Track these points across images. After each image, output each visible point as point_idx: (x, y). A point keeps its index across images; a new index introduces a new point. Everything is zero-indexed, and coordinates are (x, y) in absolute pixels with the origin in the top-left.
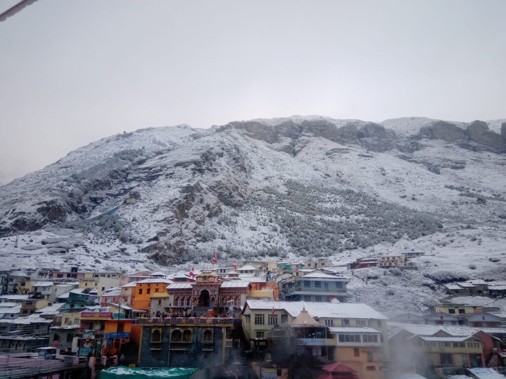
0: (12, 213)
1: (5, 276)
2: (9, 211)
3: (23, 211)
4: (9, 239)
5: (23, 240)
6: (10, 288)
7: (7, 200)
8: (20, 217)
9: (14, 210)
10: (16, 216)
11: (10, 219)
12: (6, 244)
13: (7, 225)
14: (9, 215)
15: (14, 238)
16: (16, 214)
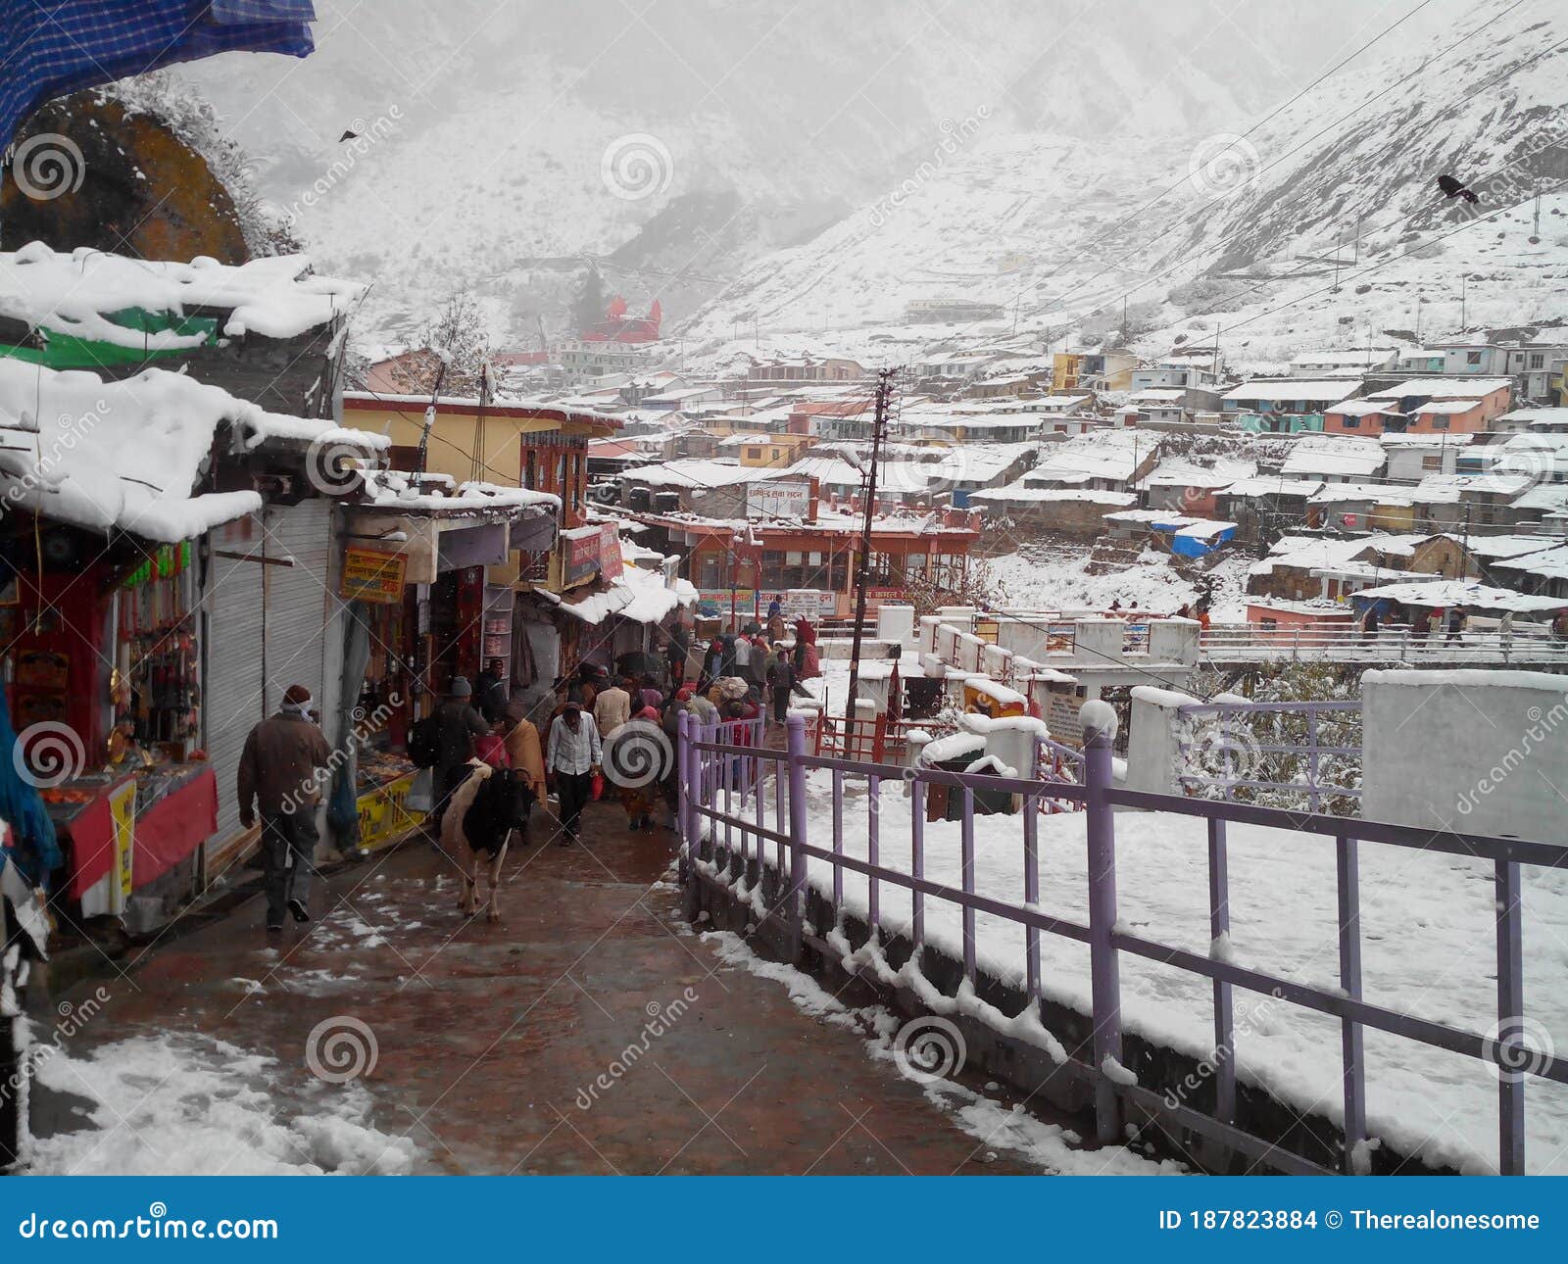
0: (1504, 117)
1: (1515, 344)
2: (1493, 113)
3: (1544, 103)
4: (1508, 215)
5: (1556, 212)
6: (1537, 388)
7: (1481, 73)
8: (1533, 126)
9: (1510, 106)
10: (1521, 128)
11: (1501, 140)
12: (1501, 236)
13: (1493, 166)
14: (1495, 129)
15: (1525, 210)
16: (1519, 121)
